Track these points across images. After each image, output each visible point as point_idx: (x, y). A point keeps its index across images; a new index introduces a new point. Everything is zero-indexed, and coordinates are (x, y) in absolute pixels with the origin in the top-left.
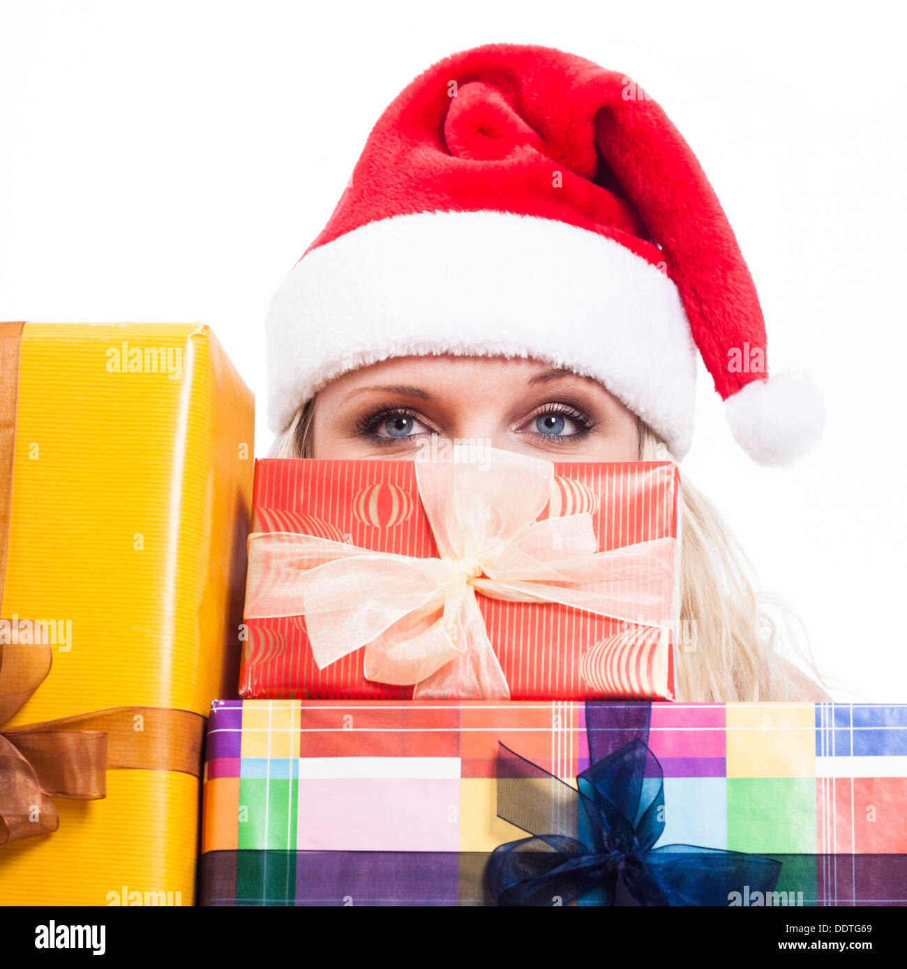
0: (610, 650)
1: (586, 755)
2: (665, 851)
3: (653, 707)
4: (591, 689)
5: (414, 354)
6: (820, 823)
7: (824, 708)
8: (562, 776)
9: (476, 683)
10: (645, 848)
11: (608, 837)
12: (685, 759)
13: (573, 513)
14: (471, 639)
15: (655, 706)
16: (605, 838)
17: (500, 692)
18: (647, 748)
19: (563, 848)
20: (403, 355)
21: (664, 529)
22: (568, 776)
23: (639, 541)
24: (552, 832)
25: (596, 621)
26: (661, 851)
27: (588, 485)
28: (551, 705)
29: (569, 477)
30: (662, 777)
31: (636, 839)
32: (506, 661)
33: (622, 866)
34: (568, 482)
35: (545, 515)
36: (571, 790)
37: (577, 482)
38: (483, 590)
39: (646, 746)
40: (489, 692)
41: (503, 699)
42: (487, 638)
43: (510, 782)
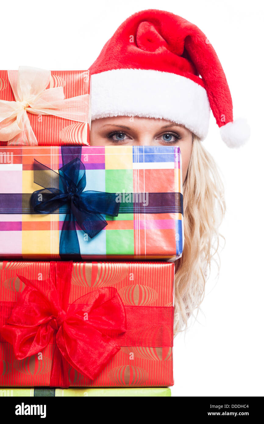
0: (69, 130)
1: (61, 163)
2: (87, 192)
3: (82, 148)
4: (63, 142)
5: (126, 115)
6: (134, 183)
7: (135, 148)
8: (54, 169)
9: (27, 140)
10: (80, 192)
11: (68, 189)
12: (92, 164)
13: (57, 87)
14: (25, 126)
15: (83, 147)
16: (67, 189)
17: (35, 143)
18: (80, 161)
19: (55, 192)
20: (123, 115)
21: (86, 91)
22: (56, 169)
23: (78, 95)
24: (51, 187)
25: (65, 121)
26: (85, 193)
27: (62, 78)
28: (50, 147)
29: (56, 75)
30: (85, 169)
31: (77, 189)
32: (37, 133)
33: (73, 197)
34: (56, 77)
35: (48, 87)
36: (57, 174)
37: (59, 77)
38: (29, 111)
39: (80, 160)
40: (31, 143)
41: (36, 145)
42: (31, 126)
43: (38, 172)
